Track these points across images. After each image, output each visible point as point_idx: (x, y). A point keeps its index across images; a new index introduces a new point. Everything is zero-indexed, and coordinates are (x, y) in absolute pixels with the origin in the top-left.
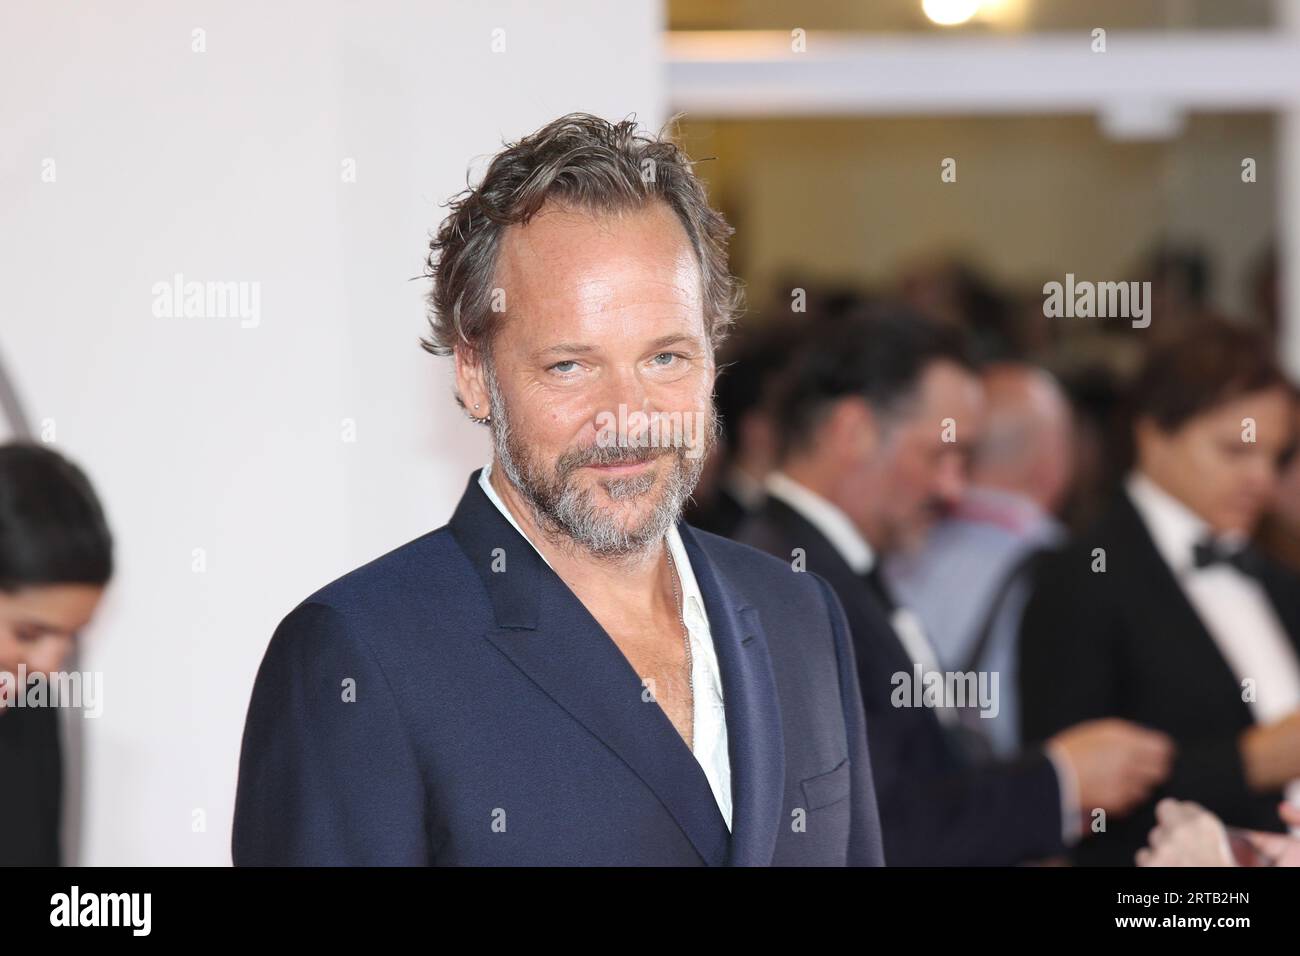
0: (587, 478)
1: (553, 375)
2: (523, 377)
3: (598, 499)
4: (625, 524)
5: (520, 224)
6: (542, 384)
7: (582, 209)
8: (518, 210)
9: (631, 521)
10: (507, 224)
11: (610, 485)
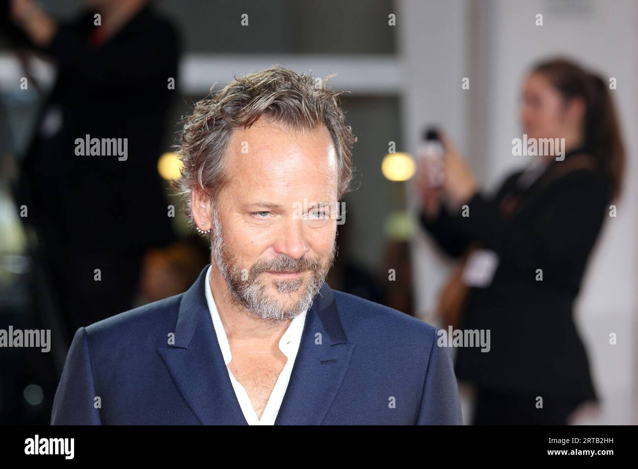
0: (266, 279)
1: (254, 217)
2: (235, 216)
3: (271, 291)
4: (284, 306)
5: (243, 128)
6: (246, 222)
7: (281, 126)
8: (244, 119)
9: (287, 305)
10: (235, 126)
11: (279, 284)
